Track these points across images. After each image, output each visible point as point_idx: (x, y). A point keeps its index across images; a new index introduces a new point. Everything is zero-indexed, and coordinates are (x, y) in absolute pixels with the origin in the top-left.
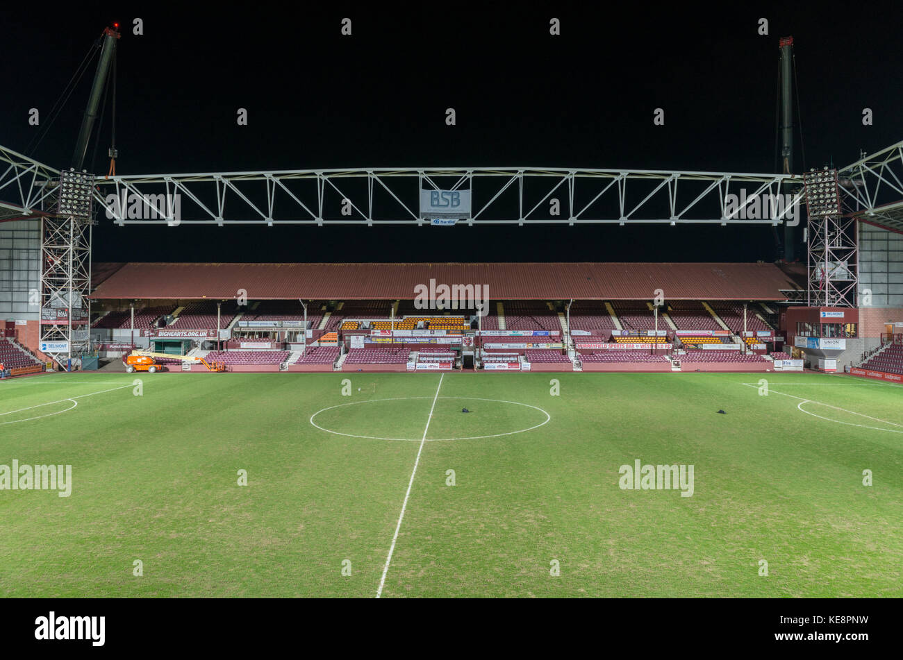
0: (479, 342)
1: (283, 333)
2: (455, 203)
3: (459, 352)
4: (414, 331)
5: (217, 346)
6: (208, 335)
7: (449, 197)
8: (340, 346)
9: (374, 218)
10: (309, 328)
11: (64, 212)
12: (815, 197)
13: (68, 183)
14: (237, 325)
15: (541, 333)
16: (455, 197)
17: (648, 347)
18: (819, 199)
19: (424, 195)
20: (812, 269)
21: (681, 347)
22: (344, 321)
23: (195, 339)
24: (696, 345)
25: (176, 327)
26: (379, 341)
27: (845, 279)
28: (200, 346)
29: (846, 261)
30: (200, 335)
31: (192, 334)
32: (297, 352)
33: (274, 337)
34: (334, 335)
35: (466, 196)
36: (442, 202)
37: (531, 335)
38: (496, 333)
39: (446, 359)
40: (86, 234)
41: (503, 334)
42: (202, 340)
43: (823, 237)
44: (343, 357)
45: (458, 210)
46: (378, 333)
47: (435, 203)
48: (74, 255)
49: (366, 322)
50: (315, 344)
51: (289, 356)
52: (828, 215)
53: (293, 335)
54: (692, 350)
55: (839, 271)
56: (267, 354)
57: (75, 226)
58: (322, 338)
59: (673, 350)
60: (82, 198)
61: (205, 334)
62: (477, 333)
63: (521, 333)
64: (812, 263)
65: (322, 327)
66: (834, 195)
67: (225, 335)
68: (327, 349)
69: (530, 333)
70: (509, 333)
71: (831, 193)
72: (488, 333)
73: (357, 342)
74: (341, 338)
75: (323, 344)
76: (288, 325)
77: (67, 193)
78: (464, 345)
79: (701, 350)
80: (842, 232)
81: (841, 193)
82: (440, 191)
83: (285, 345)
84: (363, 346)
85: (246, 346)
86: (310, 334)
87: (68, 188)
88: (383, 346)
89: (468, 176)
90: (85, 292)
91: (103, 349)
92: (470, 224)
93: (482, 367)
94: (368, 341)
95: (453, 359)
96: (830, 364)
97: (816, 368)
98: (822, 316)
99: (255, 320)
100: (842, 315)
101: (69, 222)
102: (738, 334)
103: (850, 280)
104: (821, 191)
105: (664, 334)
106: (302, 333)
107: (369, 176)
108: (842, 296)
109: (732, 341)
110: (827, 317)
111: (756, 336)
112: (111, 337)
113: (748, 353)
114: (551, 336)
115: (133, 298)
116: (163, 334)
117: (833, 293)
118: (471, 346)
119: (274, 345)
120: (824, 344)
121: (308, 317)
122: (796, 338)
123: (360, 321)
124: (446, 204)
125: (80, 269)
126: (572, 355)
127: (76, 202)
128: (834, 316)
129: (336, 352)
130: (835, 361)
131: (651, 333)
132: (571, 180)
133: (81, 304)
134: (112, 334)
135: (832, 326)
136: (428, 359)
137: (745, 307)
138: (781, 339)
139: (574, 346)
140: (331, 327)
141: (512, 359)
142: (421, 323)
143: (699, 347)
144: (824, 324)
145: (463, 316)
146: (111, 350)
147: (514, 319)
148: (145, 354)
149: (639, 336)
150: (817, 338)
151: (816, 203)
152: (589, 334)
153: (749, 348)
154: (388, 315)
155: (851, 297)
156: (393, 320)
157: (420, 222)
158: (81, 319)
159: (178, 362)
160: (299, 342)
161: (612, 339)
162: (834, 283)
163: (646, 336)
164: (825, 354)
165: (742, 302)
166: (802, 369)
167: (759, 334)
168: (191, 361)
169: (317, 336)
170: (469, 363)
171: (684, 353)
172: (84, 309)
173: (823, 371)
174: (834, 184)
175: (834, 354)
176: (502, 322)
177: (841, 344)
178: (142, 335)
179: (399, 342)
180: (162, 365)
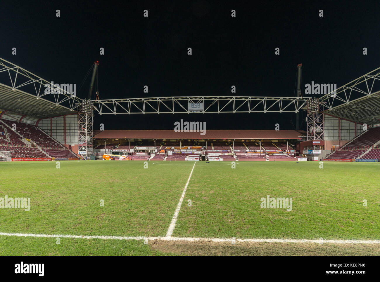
0: (206, 153)
1: (149, 151)
2: (199, 107)
3: (200, 156)
4: (187, 150)
5: (130, 154)
6: (127, 151)
7: (197, 105)
8: (165, 154)
9: (174, 112)
10: (156, 149)
11: (84, 111)
12: (311, 107)
13: (84, 103)
14: (136, 148)
15: (225, 151)
16: (199, 105)
17: (258, 154)
18: (312, 107)
19: (190, 105)
20: (308, 130)
21: (268, 155)
22: (167, 147)
23: (123, 152)
24: (272, 154)
25: (118, 148)
26: (177, 153)
27: (320, 132)
28: (125, 154)
29: (320, 126)
30: (125, 151)
31: (123, 151)
32: (153, 156)
33: (146, 152)
34: (163, 151)
35: (202, 105)
36: (195, 106)
37: (222, 151)
38: (211, 151)
39: (197, 158)
40: (91, 119)
41: (213, 151)
42: (126, 152)
43: (313, 119)
44: (166, 157)
45: (200, 109)
46: (176, 150)
47: (193, 107)
48: (88, 126)
49: (173, 148)
50: (158, 153)
51: (150, 157)
52: (315, 112)
53: (152, 151)
54: (271, 156)
55: (318, 129)
56: (144, 156)
57: (88, 117)
58: (160, 152)
59: (265, 156)
60: (89, 107)
61: (126, 151)
62: (206, 151)
63: (219, 151)
64: (309, 128)
65: (160, 149)
66: (317, 106)
67: (132, 151)
68: (161, 155)
69: (221, 151)
70: (215, 151)
71: (316, 105)
72: (209, 151)
73: (170, 153)
74: (166, 152)
75: (160, 154)
76: (151, 148)
77: (84, 106)
78: (202, 154)
79: (274, 156)
80: (319, 117)
81: (320, 105)
82: (194, 103)
83: (149, 154)
84: (172, 154)
85: (138, 154)
86: (156, 151)
87: (84, 104)
88: (178, 154)
89: (202, 100)
90: (91, 137)
91: (97, 155)
92: (204, 113)
93: (208, 160)
94: (174, 153)
95: (199, 158)
96: (316, 158)
97: (311, 160)
98: (313, 143)
99: (141, 147)
100: (319, 142)
101: (86, 115)
102: (284, 151)
103: (322, 132)
104: (313, 105)
105: (262, 151)
106: (154, 151)
107: (173, 100)
108: (319, 137)
109: (283, 153)
110: (315, 143)
111: (290, 152)
112: (100, 152)
113: (289, 156)
114: (228, 152)
115: (105, 138)
116: (115, 151)
117: (316, 136)
118: (204, 154)
119: (146, 154)
120: (314, 152)
121: (156, 146)
122: (304, 151)
123: (171, 147)
124: (196, 107)
125: (90, 130)
126: (235, 157)
127: (87, 109)
128: (317, 143)
129: (164, 156)
130: (317, 158)
131: (258, 151)
132: (234, 101)
133: (90, 140)
134: (100, 150)
135: (316, 147)
136: (192, 157)
137: (288, 141)
138: (298, 152)
139: (235, 154)
140: (162, 149)
141: (217, 158)
142: (189, 148)
143: (273, 154)
144: (314, 146)
145: (201, 146)
146: (100, 155)
147: (216, 147)
148: (108, 155)
149: (254, 152)
150: (312, 150)
151: (311, 109)
152: (240, 151)
153: (289, 155)
154: (179, 146)
155: (322, 137)
156: (181, 147)
157: (188, 112)
158: (90, 145)
159: (118, 158)
160: (153, 153)
161: (246, 152)
162: (316, 133)
163: (257, 152)
164: (314, 155)
165: (287, 140)
166: (306, 161)
167: (291, 151)
168: (122, 157)
169: (159, 151)
170: (204, 159)
171: (269, 156)
172: (91, 141)
173: (314, 161)
174: (317, 102)
175: (317, 155)
176: (213, 148)
177: (319, 152)
178: (109, 151)
179: (183, 153)
180: (113, 158)
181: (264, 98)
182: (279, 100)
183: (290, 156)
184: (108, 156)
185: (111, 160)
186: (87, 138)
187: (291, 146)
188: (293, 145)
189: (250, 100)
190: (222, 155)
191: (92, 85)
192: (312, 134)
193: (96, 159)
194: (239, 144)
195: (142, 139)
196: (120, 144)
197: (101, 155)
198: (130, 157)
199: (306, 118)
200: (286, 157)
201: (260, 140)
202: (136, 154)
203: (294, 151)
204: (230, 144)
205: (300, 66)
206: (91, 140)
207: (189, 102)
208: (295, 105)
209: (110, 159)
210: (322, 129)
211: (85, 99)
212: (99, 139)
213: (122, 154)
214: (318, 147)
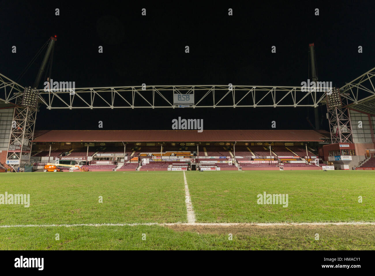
0: (197, 161)
1: (115, 158)
2: (188, 99)
3: (189, 164)
4: (170, 157)
5: (86, 163)
6: (83, 159)
7: (185, 97)
8: (139, 163)
9: (155, 106)
10: (126, 156)
11: (24, 104)
12: (331, 100)
13: (27, 93)
14: (96, 155)
15: (223, 157)
16: (188, 97)
17: (268, 162)
18: (332, 100)
19: (175, 97)
20: (332, 130)
21: (281, 162)
22: (141, 153)
23: (77, 161)
24: (287, 161)
25: (70, 156)
26: (156, 160)
27: (347, 132)
28: (79, 163)
29: (346, 125)
30: (79, 159)
31: (76, 159)
32: (120, 165)
33: (111, 160)
34: (137, 158)
35: (192, 97)
36: (182, 99)
37: (219, 158)
38: (204, 158)
39: (184, 167)
40: (34, 115)
41: (207, 158)
42: (80, 161)
43: (335, 115)
44: (140, 167)
45: (189, 102)
46: (155, 158)
47: (180, 99)
48: (27, 124)
49: (150, 154)
50: (129, 162)
51: (116, 167)
52: (337, 107)
53: (119, 159)
54: (286, 163)
55: (344, 129)
56: (107, 166)
57: (29, 112)
58: (132, 160)
59: (278, 163)
60: (33, 99)
61: (81, 159)
62: (197, 157)
63: (214, 157)
64: (332, 127)
65: (132, 155)
66: (339, 98)
67: (90, 159)
68: (133, 164)
69: (218, 157)
70: (210, 157)
71: (337, 97)
72: (201, 157)
73: (145, 161)
74: (140, 160)
75: (132, 162)
76: (118, 155)
77: (27, 97)
78: (191, 162)
79: (290, 163)
80: (343, 113)
81: (342, 98)
82: (182, 94)
83: (116, 163)
84: (149, 163)
85: (98, 163)
86: (126, 158)
87: (27, 95)
88: (157, 162)
89: (192, 90)
90: (30, 140)
91: (36, 165)
92: (194, 108)
93: (199, 170)
94: (151, 161)
95: (187, 167)
96: (346, 167)
97: (340, 169)
98: (340, 146)
99: (104, 153)
100: (348, 146)
101: (26, 109)
102: (303, 157)
103: (349, 132)
104: (333, 97)
105: (273, 157)
106: (123, 158)
107: (153, 90)
108: (347, 139)
109: (301, 160)
110: (342, 146)
111: (310, 158)
112: (41, 160)
113: (309, 164)
114: (227, 159)
115: (50, 141)
116: (63, 159)
117: (343, 137)
118: (194, 162)
119: (111, 163)
120: (343, 158)
121: (126, 151)
122: (329, 158)
123: (147, 153)
124: (184, 99)
125: (29, 130)
126: (237, 165)
127: (30, 101)
128: (346, 146)
129: (137, 165)
130: (348, 165)
131: (268, 157)
132: (233, 91)
133: (27, 144)
134: (41, 159)
135: (344, 151)
136: (177, 167)
137: (306, 145)
138: (321, 159)
139: (237, 162)
140: (135, 155)
141: (212, 167)
142: (173, 154)
143: (289, 162)
144: (341, 150)
145: (190, 152)
146: (40, 165)
147: (211, 153)
148: (53, 164)
149: (263, 158)
150: (339, 156)
151: (331, 102)
152: (243, 158)
153: (309, 162)
154: (159, 151)
155: (350, 139)
156: (161, 153)
157: (174, 107)
158: (27, 150)
159: (68, 169)
160: (121, 162)
161: (252, 159)
162: (343, 133)
163: (266, 158)
164: (344, 163)
165: (304, 143)
166: (334, 169)
167: (312, 157)
168: (73, 168)
169: (130, 159)
170: (194, 168)
171: (283, 164)
172: (29, 146)
173: (344, 169)
174: (338, 94)
175: (347, 162)
176: (206, 154)
177: (350, 158)
178: (54, 159)
179: (164, 161)
180: (60, 169)
181: (273, 88)
182: (291, 91)
183: (312, 163)
184: (53, 166)
185: (57, 171)
186: (24, 142)
187: (312, 151)
188: (313, 150)
189: (255, 90)
190: (219, 162)
191: (42, 68)
192: (337, 135)
193: (34, 170)
194: (241, 149)
195: (105, 142)
196: (72, 150)
197: (42, 165)
198: (87, 168)
199: (327, 114)
200: (305, 165)
201: (270, 143)
202: (96, 163)
203: (316, 157)
204: (229, 149)
205: (312, 46)
206: (29, 144)
207: (175, 93)
208: (312, 97)
209: (55, 171)
210: (349, 128)
211: (30, 87)
212: (41, 143)
213: (74, 163)
214: (347, 152)
